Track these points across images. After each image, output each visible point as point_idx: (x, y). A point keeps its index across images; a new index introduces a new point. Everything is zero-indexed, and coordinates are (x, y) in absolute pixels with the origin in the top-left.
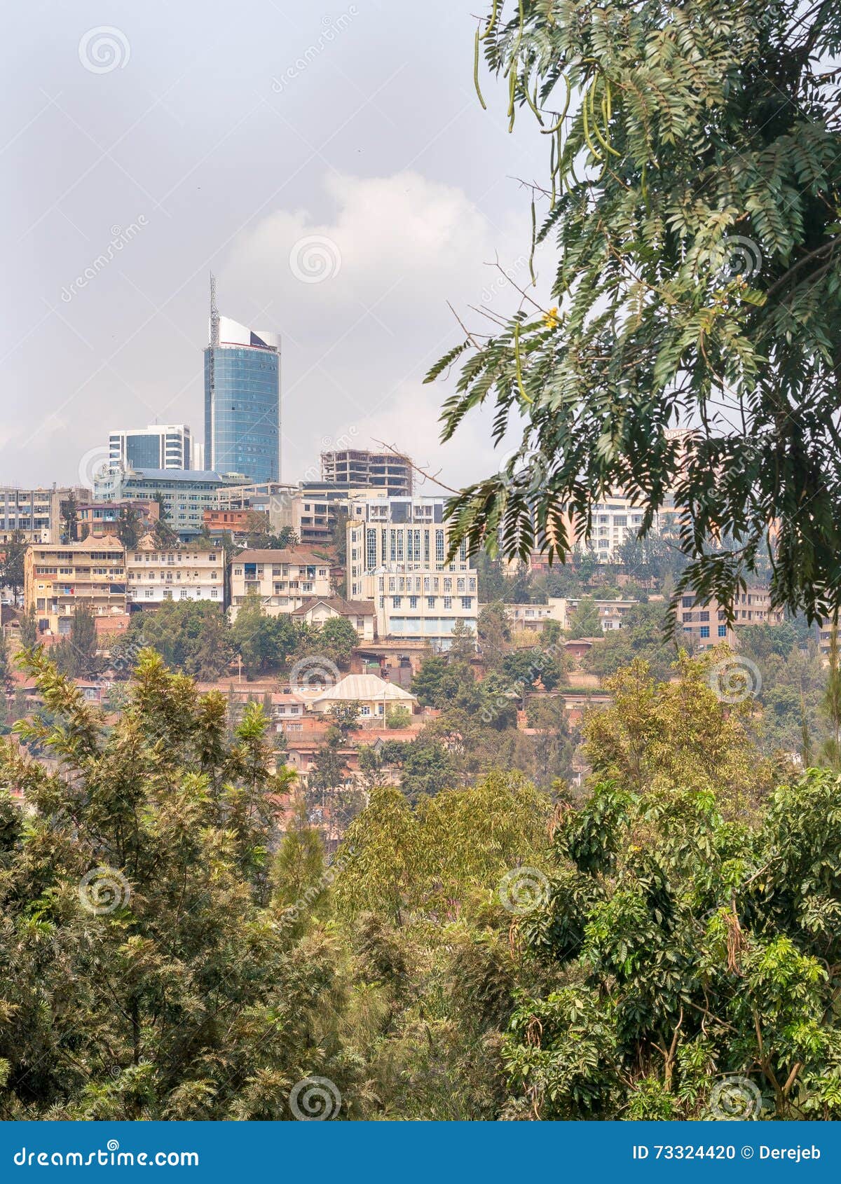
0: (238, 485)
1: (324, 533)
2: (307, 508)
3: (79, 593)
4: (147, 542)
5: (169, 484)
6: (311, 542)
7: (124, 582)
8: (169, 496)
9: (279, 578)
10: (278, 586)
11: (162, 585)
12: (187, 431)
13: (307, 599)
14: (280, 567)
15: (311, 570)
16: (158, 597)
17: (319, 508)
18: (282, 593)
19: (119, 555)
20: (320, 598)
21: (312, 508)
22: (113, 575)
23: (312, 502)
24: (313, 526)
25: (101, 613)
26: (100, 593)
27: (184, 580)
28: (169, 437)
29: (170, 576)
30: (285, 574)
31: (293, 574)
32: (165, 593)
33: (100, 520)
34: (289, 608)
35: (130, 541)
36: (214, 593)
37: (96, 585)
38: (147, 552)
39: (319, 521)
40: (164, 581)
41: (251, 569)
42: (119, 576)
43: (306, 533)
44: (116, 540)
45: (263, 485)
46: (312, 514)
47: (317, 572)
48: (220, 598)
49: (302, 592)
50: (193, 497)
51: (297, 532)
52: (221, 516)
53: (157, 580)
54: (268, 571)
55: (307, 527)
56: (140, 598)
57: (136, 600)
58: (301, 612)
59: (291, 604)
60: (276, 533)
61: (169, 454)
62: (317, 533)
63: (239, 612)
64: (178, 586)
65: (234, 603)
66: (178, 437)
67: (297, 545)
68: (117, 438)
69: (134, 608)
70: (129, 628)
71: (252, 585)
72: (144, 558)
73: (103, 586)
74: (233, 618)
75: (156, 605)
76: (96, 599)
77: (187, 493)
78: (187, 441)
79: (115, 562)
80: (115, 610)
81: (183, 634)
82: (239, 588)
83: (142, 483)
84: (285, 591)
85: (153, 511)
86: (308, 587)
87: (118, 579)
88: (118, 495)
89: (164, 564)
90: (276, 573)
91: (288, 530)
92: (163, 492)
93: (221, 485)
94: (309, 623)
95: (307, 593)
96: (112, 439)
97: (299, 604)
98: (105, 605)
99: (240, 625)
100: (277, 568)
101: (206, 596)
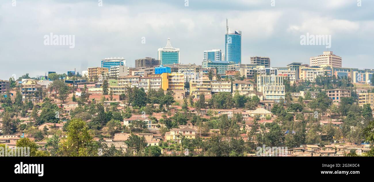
0: (233, 64)
1: (251, 76)
2: (248, 71)
3: (201, 90)
4: (214, 78)
5: (218, 64)
6: (249, 78)
7: (210, 87)
8: (218, 67)
9: (243, 87)
10: (243, 88)
11: (218, 88)
12: (221, 51)
13: (249, 91)
14: (243, 84)
15: (249, 85)
16: (217, 91)
17: (251, 71)
18: (243, 90)
19: (209, 82)
20: (251, 91)
21: (249, 71)
22: (208, 86)
23: (249, 70)
24: (249, 74)
25: (205, 94)
26: (205, 90)
27: (223, 87)
28: (217, 52)
29: (220, 86)
30: (244, 86)
31: (246, 86)
32: (219, 90)
33: (204, 73)
34: (245, 93)
35: (211, 78)
36: (229, 90)
37: (204, 88)
38: (215, 81)
39: (251, 73)
40: (218, 87)
41: (237, 85)
42: (209, 86)
43: (248, 76)
44: (208, 78)
45: (238, 64)
46: (249, 72)
47: (251, 86)
48: (230, 91)
49: (247, 90)
50: (223, 67)
51: (246, 76)
52: (230, 72)
53: (217, 87)
54: (240, 85)
55: (248, 75)
56: (214, 91)
57: (212, 91)
58: (248, 94)
59: (245, 92)
60: (242, 76)
61: (217, 56)
62: (250, 76)
63: (235, 94)
64: (221, 88)
65: (233, 92)
66: (219, 52)
67: (246, 79)
68: (206, 52)
69: (213, 93)
70: (212, 97)
71: (237, 88)
72: (214, 82)
73: (206, 88)
74: (233, 96)
75: (217, 92)
76: (205, 91)
77: (222, 66)
78: (221, 53)
79: (208, 83)
80: (208, 93)
81: (223, 99)
82: (234, 89)
83: (212, 64)
84: (244, 90)
85: (215, 70)
86: (249, 88)
87: (209, 87)
88: (207, 66)
89: (219, 84)
90: (242, 86)
91: (244, 76)
92: (217, 66)
93: (229, 64)
94: (249, 97)
95: (248, 90)
96: (205, 52)
97: (247, 92)
98: (206, 92)
99: (235, 97)
100: (242, 85)
101: (227, 91)
